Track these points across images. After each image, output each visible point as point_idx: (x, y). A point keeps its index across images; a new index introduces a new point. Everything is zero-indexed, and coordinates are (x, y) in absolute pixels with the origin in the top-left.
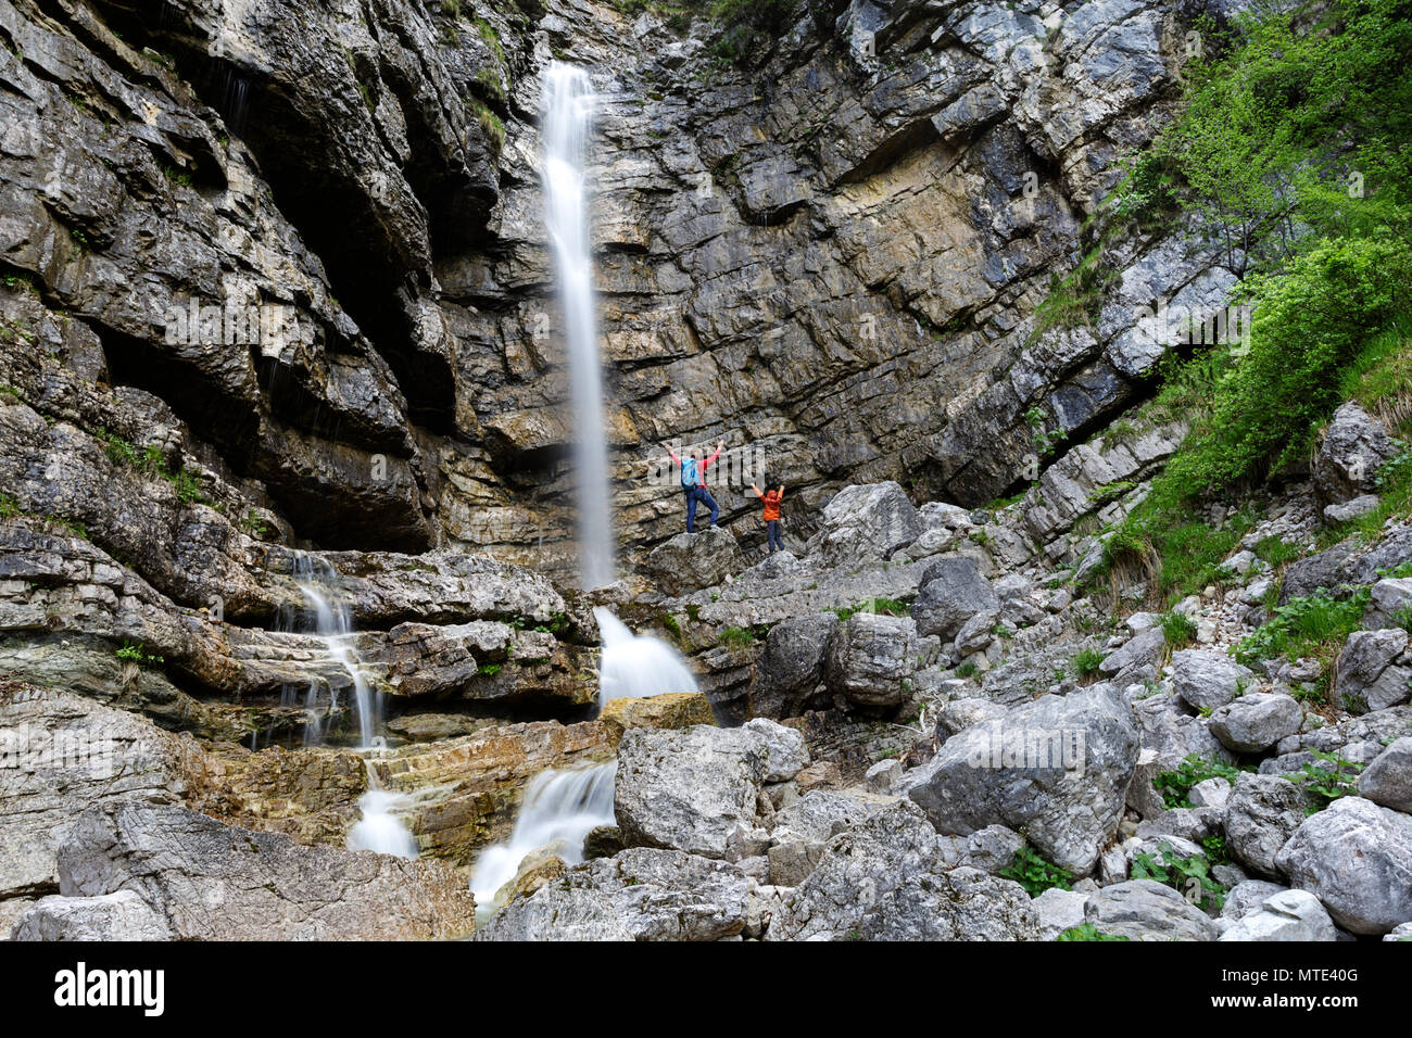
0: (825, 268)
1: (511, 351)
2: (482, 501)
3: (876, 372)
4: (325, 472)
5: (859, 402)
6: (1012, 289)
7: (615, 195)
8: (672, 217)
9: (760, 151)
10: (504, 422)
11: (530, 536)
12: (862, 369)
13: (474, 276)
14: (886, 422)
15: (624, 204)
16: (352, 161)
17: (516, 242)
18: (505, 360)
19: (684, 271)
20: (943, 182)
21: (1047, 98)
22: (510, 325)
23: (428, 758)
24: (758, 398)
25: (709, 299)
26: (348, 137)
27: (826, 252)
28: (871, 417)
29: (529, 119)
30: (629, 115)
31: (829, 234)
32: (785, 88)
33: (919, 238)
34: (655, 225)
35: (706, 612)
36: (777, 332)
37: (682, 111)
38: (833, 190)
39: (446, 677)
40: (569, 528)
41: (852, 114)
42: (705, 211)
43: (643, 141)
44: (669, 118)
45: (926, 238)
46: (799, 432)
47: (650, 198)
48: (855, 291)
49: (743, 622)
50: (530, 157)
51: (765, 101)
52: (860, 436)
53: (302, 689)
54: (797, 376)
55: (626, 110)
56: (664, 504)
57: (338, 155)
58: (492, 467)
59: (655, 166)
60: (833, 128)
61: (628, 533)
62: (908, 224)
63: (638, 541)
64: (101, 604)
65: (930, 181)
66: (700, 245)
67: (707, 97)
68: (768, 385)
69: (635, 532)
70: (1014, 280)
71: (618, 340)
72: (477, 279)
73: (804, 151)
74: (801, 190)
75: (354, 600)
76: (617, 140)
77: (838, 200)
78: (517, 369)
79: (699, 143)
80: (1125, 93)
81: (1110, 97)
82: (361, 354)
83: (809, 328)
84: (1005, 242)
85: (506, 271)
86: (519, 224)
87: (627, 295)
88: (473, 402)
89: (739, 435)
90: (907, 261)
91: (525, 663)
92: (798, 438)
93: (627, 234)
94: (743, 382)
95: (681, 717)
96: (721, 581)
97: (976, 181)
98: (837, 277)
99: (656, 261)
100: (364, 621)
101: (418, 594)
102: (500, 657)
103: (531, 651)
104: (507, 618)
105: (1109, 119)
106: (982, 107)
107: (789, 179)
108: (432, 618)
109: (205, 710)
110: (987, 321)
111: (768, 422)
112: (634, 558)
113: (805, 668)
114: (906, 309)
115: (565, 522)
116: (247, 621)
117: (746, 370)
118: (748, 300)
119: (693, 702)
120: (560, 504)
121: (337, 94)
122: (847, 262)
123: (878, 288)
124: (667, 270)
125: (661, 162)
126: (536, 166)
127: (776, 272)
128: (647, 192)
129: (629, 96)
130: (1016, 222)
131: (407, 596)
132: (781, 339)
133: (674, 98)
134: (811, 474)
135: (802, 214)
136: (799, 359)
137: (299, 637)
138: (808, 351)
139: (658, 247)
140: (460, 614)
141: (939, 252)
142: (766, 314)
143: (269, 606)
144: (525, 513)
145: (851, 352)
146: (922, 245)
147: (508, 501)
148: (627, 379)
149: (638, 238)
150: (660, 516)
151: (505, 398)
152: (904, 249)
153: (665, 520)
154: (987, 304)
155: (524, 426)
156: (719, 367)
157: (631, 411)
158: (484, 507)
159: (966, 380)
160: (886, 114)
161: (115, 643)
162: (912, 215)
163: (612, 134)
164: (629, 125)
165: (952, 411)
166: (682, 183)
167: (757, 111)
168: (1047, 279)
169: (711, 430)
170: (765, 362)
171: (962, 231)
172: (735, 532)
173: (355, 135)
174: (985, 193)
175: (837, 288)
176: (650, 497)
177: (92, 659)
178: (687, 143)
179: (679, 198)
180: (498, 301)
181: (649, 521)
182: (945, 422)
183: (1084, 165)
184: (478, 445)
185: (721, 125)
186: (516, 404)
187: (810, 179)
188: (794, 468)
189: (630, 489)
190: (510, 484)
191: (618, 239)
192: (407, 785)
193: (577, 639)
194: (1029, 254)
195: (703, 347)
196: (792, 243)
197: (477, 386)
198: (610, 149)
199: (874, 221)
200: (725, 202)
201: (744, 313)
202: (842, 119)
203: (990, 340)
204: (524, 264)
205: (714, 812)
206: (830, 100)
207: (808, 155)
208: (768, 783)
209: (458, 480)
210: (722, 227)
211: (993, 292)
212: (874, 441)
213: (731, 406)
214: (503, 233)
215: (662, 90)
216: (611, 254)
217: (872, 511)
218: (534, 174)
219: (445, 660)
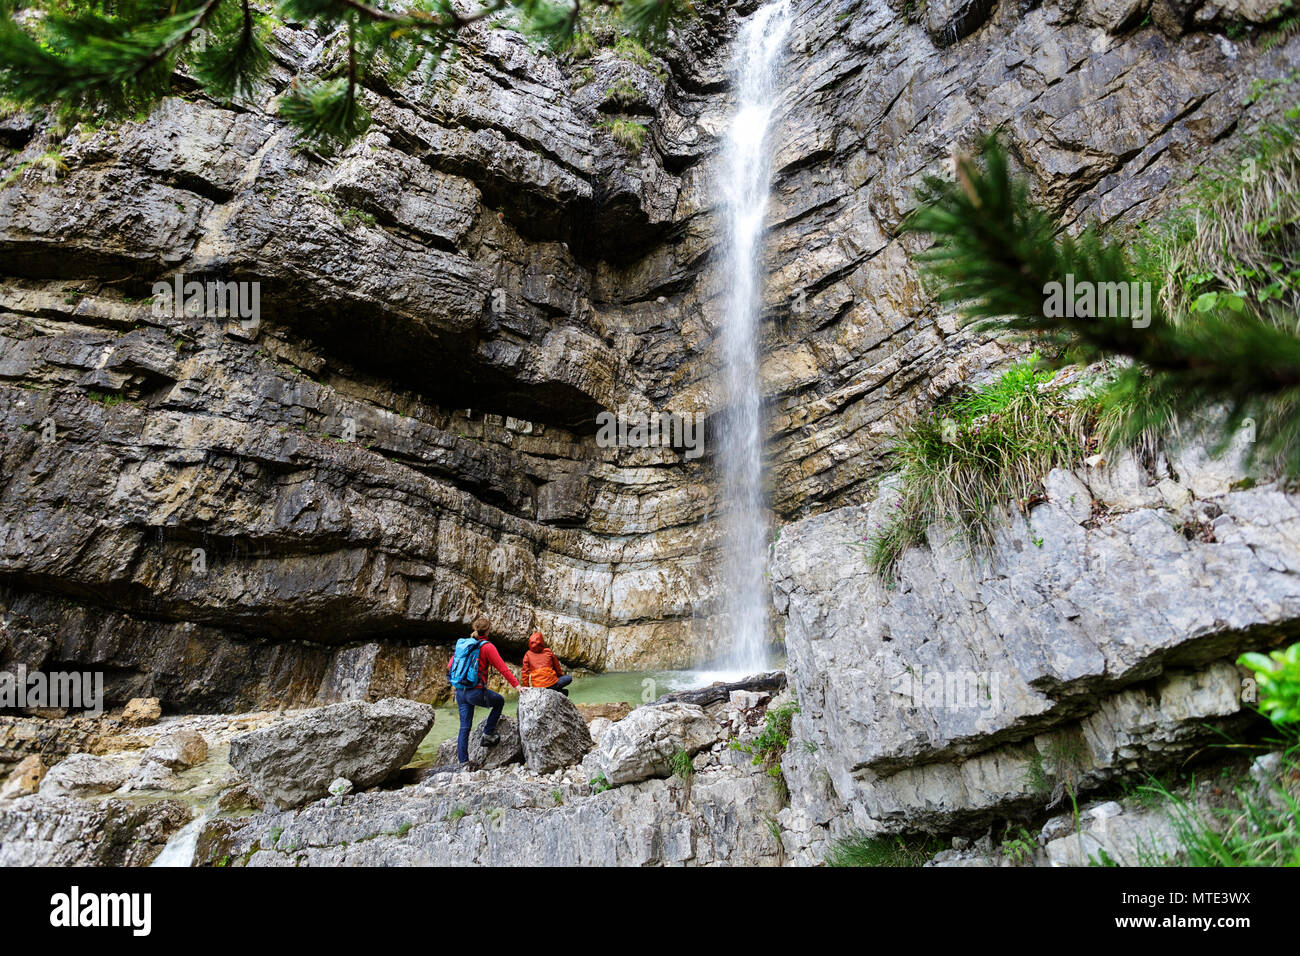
0: (1035, 48)
1: (687, 328)
2: (653, 488)
3: (1134, 166)
7: (796, 109)
8: (861, 98)
10: (675, 403)
11: (696, 514)
12: (1105, 174)
15: (805, 115)
17: (689, 219)
18: (682, 338)
19: (871, 153)
22: (689, 300)
26: (328, 267)
29: (717, 88)
34: (843, 117)
42: (891, 66)
43: (830, 32)
47: (834, 91)
50: (712, 125)
56: (841, 447)
59: (842, 50)
61: (801, 489)
63: (814, 497)
66: (886, 112)
69: (810, 486)
71: (792, 271)
76: (807, 49)
78: (693, 343)
85: (684, 250)
86: (693, 200)
87: (809, 213)
88: (649, 392)
93: (806, 147)
98: (1056, 49)
99: (844, 157)
118: (934, 152)
121: (303, 240)
123: (1130, 25)
124: (856, 161)
125: (848, 43)
127: (970, 94)
128: (831, 87)
139: (846, 141)
144: (695, 490)
145: (1081, 155)
148: (803, 310)
149: (819, 144)
150: (837, 462)
151: (680, 376)
153: (842, 467)
155: (693, 401)
156: (908, 254)
157: (811, 345)
158: (654, 494)
166: (870, 51)
169: (898, 339)
173: (336, 261)
175: (1056, 67)
176: (826, 441)
179: (869, 70)
181: (825, 471)
186: (688, 380)
189: (806, 436)
191: (793, 158)
195: (889, 236)
197: (657, 374)
200: (916, 41)
204: (697, 237)
210: (912, 73)
213: (921, 298)
214: (678, 216)
216: (787, 178)
218: (717, 140)
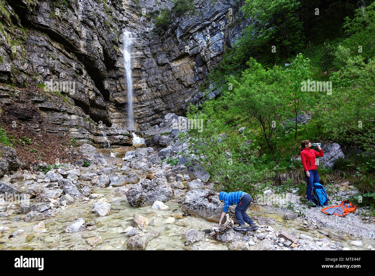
0: (169, 75)
1: (118, 87)
3: (176, 93)
4: (96, 113)
5: (173, 98)
6: (197, 82)
7: (136, 58)
8: (145, 63)
9: (161, 52)
10: (116, 99)
11: (121, 117)
12: (174, 93)
13: (112, 73)
14: (176, 102)
15: (137, 60)
16: (97, 65)
17: (119, 67)
18: (117, 88)
19: (147, 73)
20: (189, 62)
21: (206, 52)
22: (118, 82)
23: (116, 150)
24: (157, 96)
25: (151, 79)
26: (97, 61)
27: (170, 72)
28: (174, 101)
29: (121, 43)
30: (139, 43)
31: (171, 69)
32: (166, 41)
33: (185, 71)
34: (142, 64)
35: (146, 134)
36: (161, 85)
37: (148, 42)
38: (172, 61)
39: (117, 141)
40: (127, 116)
41: (176, 48)
42: (151, 62)
43: (141, 48)
44: (146, 44)
45: (186, 72)
46: (163, 102)
47: (141, 59)
48: (174, 80)
49: (150, 135)
50: (121, 51)
51: (162, 43)
52: (172, 104)
53: (103, 143)
54: (164, 93)
55: (138, 41)
56: (142, 112)
57: (96, 65)
58: (115, 106)
59: (143, 53)
60: (173, 51)
62: (183, 69)
63: (137, 118)
64: (88, 135)
65: (188, 62)
66: (150, 69)
67: (152, 41)
68: (159, 94)
69: (137, 117)
70: (198, 81)
71: (135, 85)
72: (113, 74)
73: (168, 54)
74: (167, 61)
75: (107, 133)
76: (136, 47)
77: (173, 63)
78: (119, 90)
79: (151, 49)
80: (217, 53)
81: (215, 53)
82: (100, 96)
83: (166, 85)
84: (197, 74)
85: (117, 72)
86: (119, 64)
87: (137, 77)
88: (112, 95)
89: (154, 102)
90: (182, 75)
91: (125, 140)
92: (163, 103)
93: (137, 66)
94: (155, 93)
95: (142, 146)
96: (148, 129)
97: (194, 63)
98: (171, 77)
99: (142, 71)
100: (107, 135)
101: (113, 132)
102: (122, 139)
103: (125, 139)
104: (123, 135)
105: (214, 57)
106: (196, 51)
107: (165, 58)
108: (115, 135)
109: (95, 145)
110: (193, 87)
111: (158, 100)
112: (137, 121)
113: (156, 141)
114: (182, 83)
115: (126, 115)
116: (96, 136)
117: (156, 91)
118: (157, 79)
119: (143, 145)
120: (125, 112)
121: (96, 56)
122: (173, 74)
123: (178, 79)
124: (144, 72)
125: (144, 53)
126: (122, 53)
127: (161, 75)
128: (141, 58)
129: (139, 39)
130: (199, 71)
131: (112, 132)
132: (162, 87)
133: (147, 39)
134: (164, 109)
135: (167, 65)
136: (164, 90)
137: (101, 137)
138: (166, 89)
139: (143, 68)
140: (118, 135)
141: (187, 74)
142: (160, 82)
143: (98, 134)
144: (120, 113)
145: (172, 90)
146: (185, 73)
147: (117, 112)
148: (137, 92)
149: (139, 67)
150: (141, 114)
151: (117, 95)
152: (182, 73)
154: (194, 84)
155: (120, 100)
156: (151, 90)
157: (137, 97)
158: (114, 112)
159: (189, 96)
160: (181, 50)
161: (89, 139)
162: (184, 68)
163: (136, 46)
164: (139, 45)
165: (186, 101)
166: (147, 57)
167: (161, 44)
168: (202, 81)
169: (150, 101)
170: (159, 90)
171: (191, 71)
172: (152, 117)
174: (195, 65)
175: (171, 79)
176: (139, 111)
177: (88, 141)
178: (149, 49)
179: (146, 59)
180: (116, 78)
181: (139, 115)
182: (185, 103)
183: (210, 64)
184: (113, 102)
185: (154, 46)
186: (119, 96)
187: (168, 59)
188: (162, 108)
189: (136, 110)
190: (117, 108)
191: (136, 67)
192: (114, 152)
193: (131, 137)
194: (201, 76)
195: (149, 87)
196: (165, 69)
197: (113, 93)
198: (135, 49)
199: (178, 68)
200: (154, 61)
201: (156, 82)
202: (175, 50)
203: (193, 90)
204: (120, 72)
205: (144, 155)
206: (173, 45)
207: (169, 55)
208: (149, 153)
209: (110, 108)
210: (154, 66)
211: (195, 82)
212: (174, 105)
213: (153, 97)
214: (117, 66)
215: (145, 37)
216: (134, 70)
217: (171, 118)
218: (122, 55)
219: (117, 140)
